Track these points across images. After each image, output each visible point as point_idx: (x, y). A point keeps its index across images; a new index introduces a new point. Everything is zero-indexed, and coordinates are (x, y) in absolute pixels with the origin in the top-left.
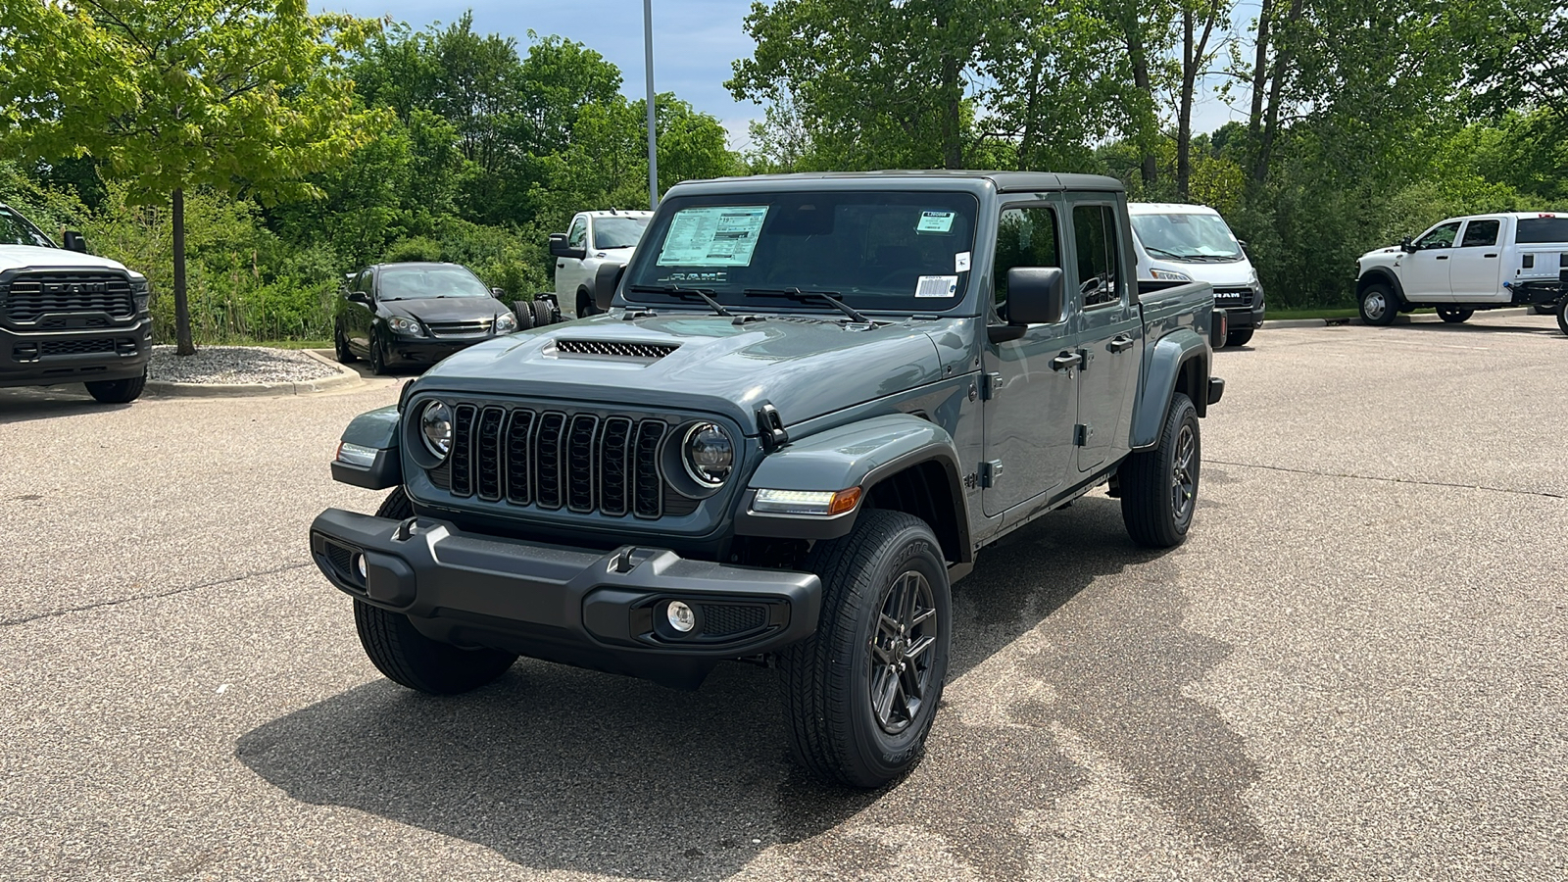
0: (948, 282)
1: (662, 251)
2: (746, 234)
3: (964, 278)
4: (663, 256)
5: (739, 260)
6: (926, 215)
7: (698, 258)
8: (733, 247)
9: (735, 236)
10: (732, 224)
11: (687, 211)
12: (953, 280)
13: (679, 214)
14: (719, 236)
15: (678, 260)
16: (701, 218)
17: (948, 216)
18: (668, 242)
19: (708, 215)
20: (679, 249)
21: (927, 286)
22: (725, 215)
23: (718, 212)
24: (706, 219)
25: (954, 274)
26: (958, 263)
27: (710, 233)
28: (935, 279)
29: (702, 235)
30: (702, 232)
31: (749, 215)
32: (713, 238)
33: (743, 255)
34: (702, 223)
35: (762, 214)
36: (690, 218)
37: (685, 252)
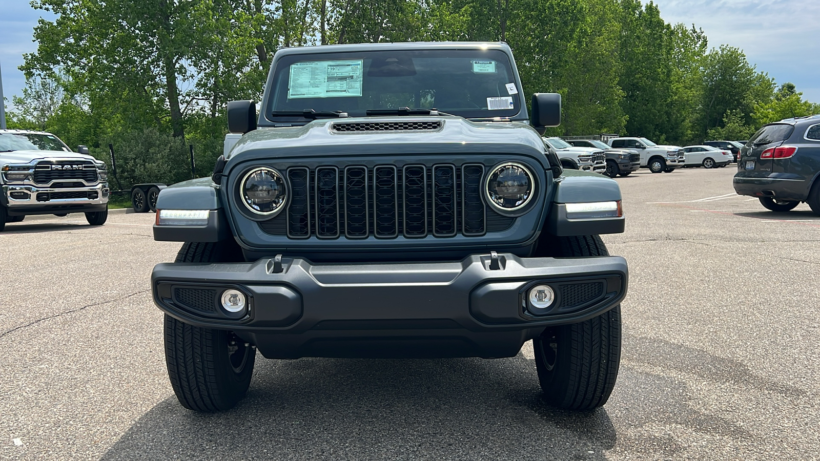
0: (506, 101)
1: (289, 90)
2: (352, 77)
3: (516, 98)
4: (291, 92)
5: (352, 92)
6: (476, 63)
7: (320, 93)
8: (345, 85)
9: (343, 79)
10: (337, 71)
11: (299, 64)
12: (510, 99)
13: (293, 66)
14: (331, 79)
15: (304, 95)
16: (312, 68)
17: (491, 63)
18: (291, 83)
19: (317, 66)
20: (302, 87)
21: (492, 103)
22: (330, 66)
23: (325, 64)
24: (317, 69)
25: (509, 96)
26: (509, 90)
27: (323, 77)
28: (497, 99)
29: (317, 79)
30: (316, 77)
31: (349, 65)
32: (326, 80)
33: (355, 90)
34: (313, 72)
35: (359, 64)
36: (303, 69)
37: (307, 89)
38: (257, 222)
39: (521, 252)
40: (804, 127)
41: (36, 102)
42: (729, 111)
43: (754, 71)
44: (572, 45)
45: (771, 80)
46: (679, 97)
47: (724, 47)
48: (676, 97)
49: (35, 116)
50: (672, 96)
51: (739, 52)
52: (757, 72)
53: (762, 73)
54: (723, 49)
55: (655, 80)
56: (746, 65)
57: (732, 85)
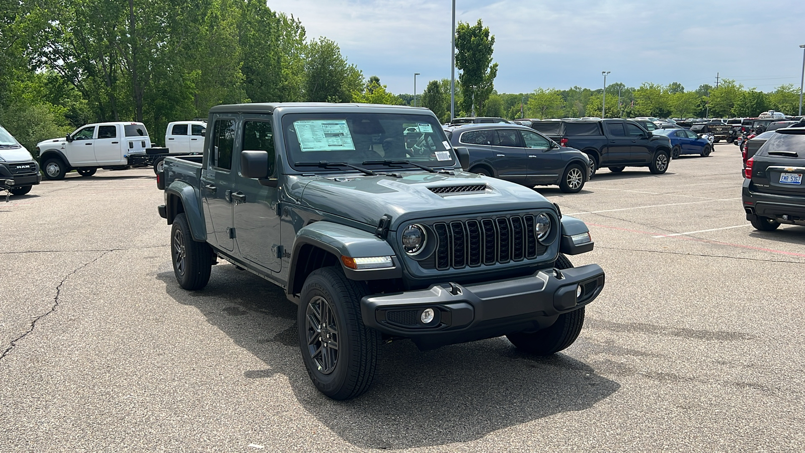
0: (446, 154)
2: (343, 134)
4: (302, 145)
5: (348, 147)
7: (325, 147)
8: (340, 140)
9: (336, 135)
10: (330, 129)
11: (299, 121)
12: (448, 153)
13: (296, 123)
14: (327, 135)
15: (313, 148)
16: (311, 126)
17: (428, 126)
18: (300, 138)
19: (313, 124)
20: (309, 142)
21: (439, 156)
22: (324, 124)
23: (319, 122)
24: (314, 126)
25: (446, 150)
26: (445, 146)
27: (321, 134)
28: (441, 153)
29: (317, 135)
30: (316, 133)
31: (337, 124)
32: (324, 136)
33: (348, 145)
34: (312, 128)
35: (344, 124)
36: (304, 126)
37: (313, 143)
38: (418, 261)
40: (459, 133)
42: (330, 97)
43: (345, 63)
45: (359, 71)
47: (323, 39)
51: (335, 44)
52: (349, 64)
53: (353, 65)
54: (322, 41)
56: (340, 56)
57: (330, 73)
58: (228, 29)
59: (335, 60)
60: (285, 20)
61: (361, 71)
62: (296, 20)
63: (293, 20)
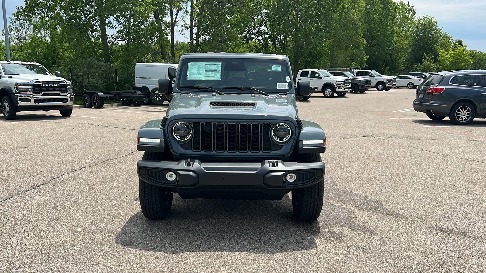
0: (285, 85)
1: (188, 75)
2: (216, 70)
3: (289, 83)
4: (188, 76)
5: (216, 78)
6: (273, 66)
7: (202, 78)
8: (213, 74)
9: (212, 71)
10: (210, 67)
11: (192, 63)
12: (287, 84)
13: (190, 64)
14: (207, 71)
15: (194, 78)
16: (198, 65)
17: (279, 66)
18: (189, 72)
19: (200, 64)
20: (193, 74)
21: (280, 86)
22: (207, 64)
23: (204, 63)
24: (200, 66)
25: (287, 82)
26: (287, 79)
27: (203, 70)
28: (282, 84)
29: (200, 70)
30: (200, 69)
31: (215, 65)
32: (205, 72)
33: (218, 77)
34: (199, 67)
35: (220, 64)
36: (194, 65)
37: (196, 75)
38: (180, 144)
39: (285, 159)
40: (449, 77)
41: (16, 34)
42: (426, 54)
43: (441, 31)
44: (337, 15)
45: (450, 36)
46: (397, 46)
47: (426, 16)
48: (396, 46)
49: (16, 42)
50: (393, 45)
51: (434, 19)
52: (443, 32)
53: (446, 32)
54: (425, 18)
55: (385, 35)
56: (437, 27)
57: (429, 39)
58: (356, 14)
59: (434, 30)
60: (403, 5)
61: (452, 36)
62: (411, 5)
63: (409, 6)
